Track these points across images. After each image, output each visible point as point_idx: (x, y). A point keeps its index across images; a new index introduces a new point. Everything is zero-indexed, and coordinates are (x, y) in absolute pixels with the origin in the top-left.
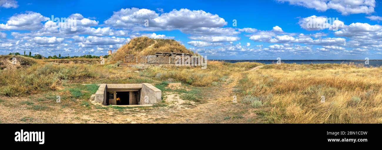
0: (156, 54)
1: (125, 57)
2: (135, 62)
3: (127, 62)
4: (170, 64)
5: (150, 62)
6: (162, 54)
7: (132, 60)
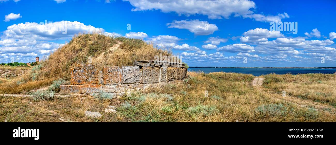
0: (139, 64)
1: (75, 70)
2: (96, 82)
3: (79, 81)
4: (159, 83)
5: (128, 81)
6: (148, 62)
7: (91, 76)
